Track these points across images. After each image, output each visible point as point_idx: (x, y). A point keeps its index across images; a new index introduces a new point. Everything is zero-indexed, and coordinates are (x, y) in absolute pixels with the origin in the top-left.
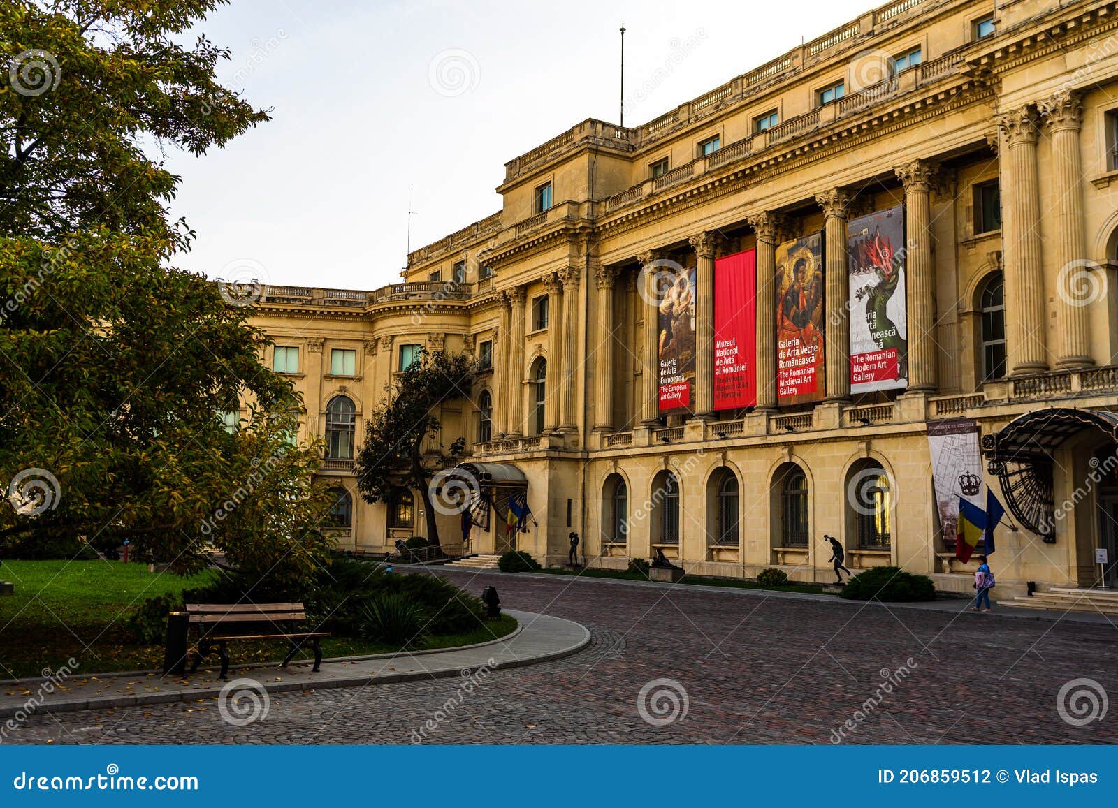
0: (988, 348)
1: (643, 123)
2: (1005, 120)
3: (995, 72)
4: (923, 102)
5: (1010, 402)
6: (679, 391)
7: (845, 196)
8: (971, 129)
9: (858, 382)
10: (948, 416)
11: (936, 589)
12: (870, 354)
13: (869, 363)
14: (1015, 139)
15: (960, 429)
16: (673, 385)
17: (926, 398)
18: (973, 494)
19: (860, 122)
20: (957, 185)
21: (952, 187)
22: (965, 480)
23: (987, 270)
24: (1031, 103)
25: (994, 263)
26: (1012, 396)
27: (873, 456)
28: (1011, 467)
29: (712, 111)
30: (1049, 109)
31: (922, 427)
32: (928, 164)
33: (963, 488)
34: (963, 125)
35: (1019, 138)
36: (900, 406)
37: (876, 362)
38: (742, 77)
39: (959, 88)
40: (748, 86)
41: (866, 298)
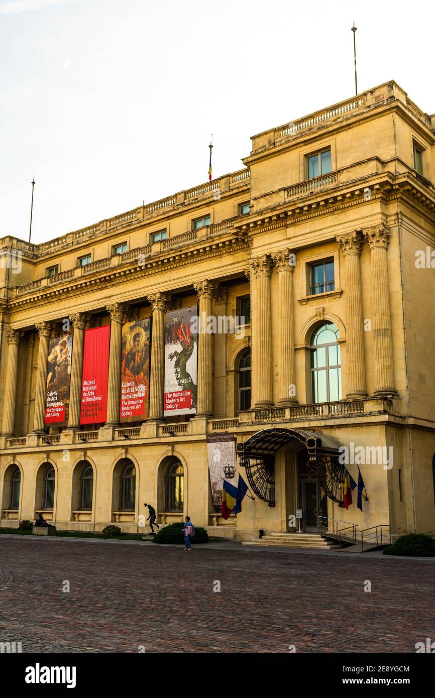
0: (242, 391)
1: (43, 242)
2: (254, 262)
3: (250, 234)
4: (211, 247)
5: (253, 424)
6: (59, 412)
7: (164, 297)
8: (236, 265)
9: (168, 409)
10: (218, 431)
11: (209, 535)
12: (176, 393)
13: (175, 398)
14: (259, 273)
15: (224, 439)
16: (54, 408)
17: (207, 420)
18: (231, 478)
19: (174, 255)
20: (228, 296)
21: (225, 297)
22: (227, 469)
23: (242, 346)
24: (268, 254)
25: (246, 342)
26: (254, 420)
27: (175, 454)
28: (252, 462)
29: (87, 239)
30: (278, 258)
31: (204, 437)
32: (212, 283)
33: (226, 474)
34: (232, 262)
35: (262, 273)
36: (192, 424)
37: (179, 398)
38: (107, 221)
39: (230, 241)
40: (110, 226)
41: (175, 359)
